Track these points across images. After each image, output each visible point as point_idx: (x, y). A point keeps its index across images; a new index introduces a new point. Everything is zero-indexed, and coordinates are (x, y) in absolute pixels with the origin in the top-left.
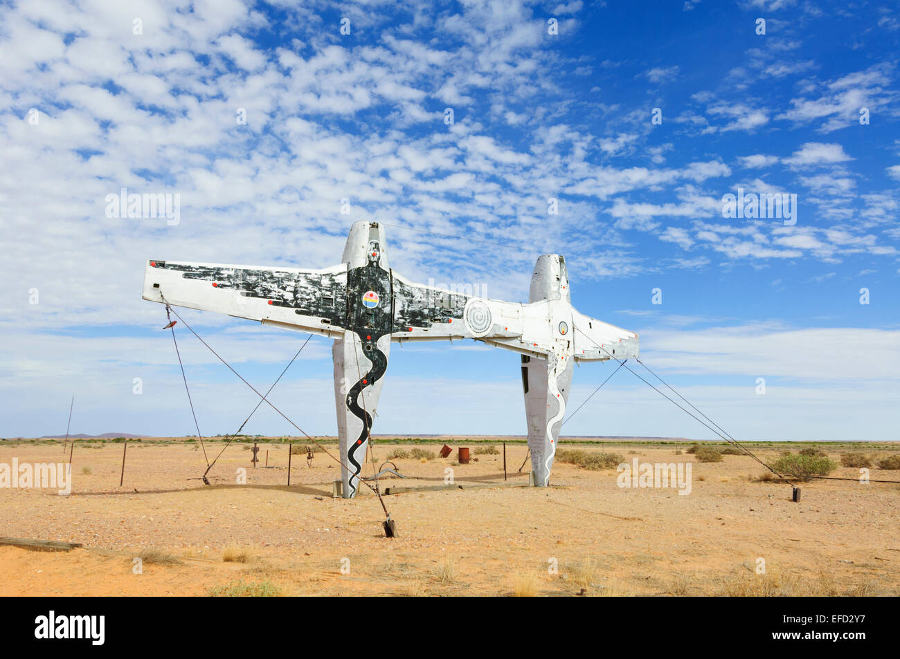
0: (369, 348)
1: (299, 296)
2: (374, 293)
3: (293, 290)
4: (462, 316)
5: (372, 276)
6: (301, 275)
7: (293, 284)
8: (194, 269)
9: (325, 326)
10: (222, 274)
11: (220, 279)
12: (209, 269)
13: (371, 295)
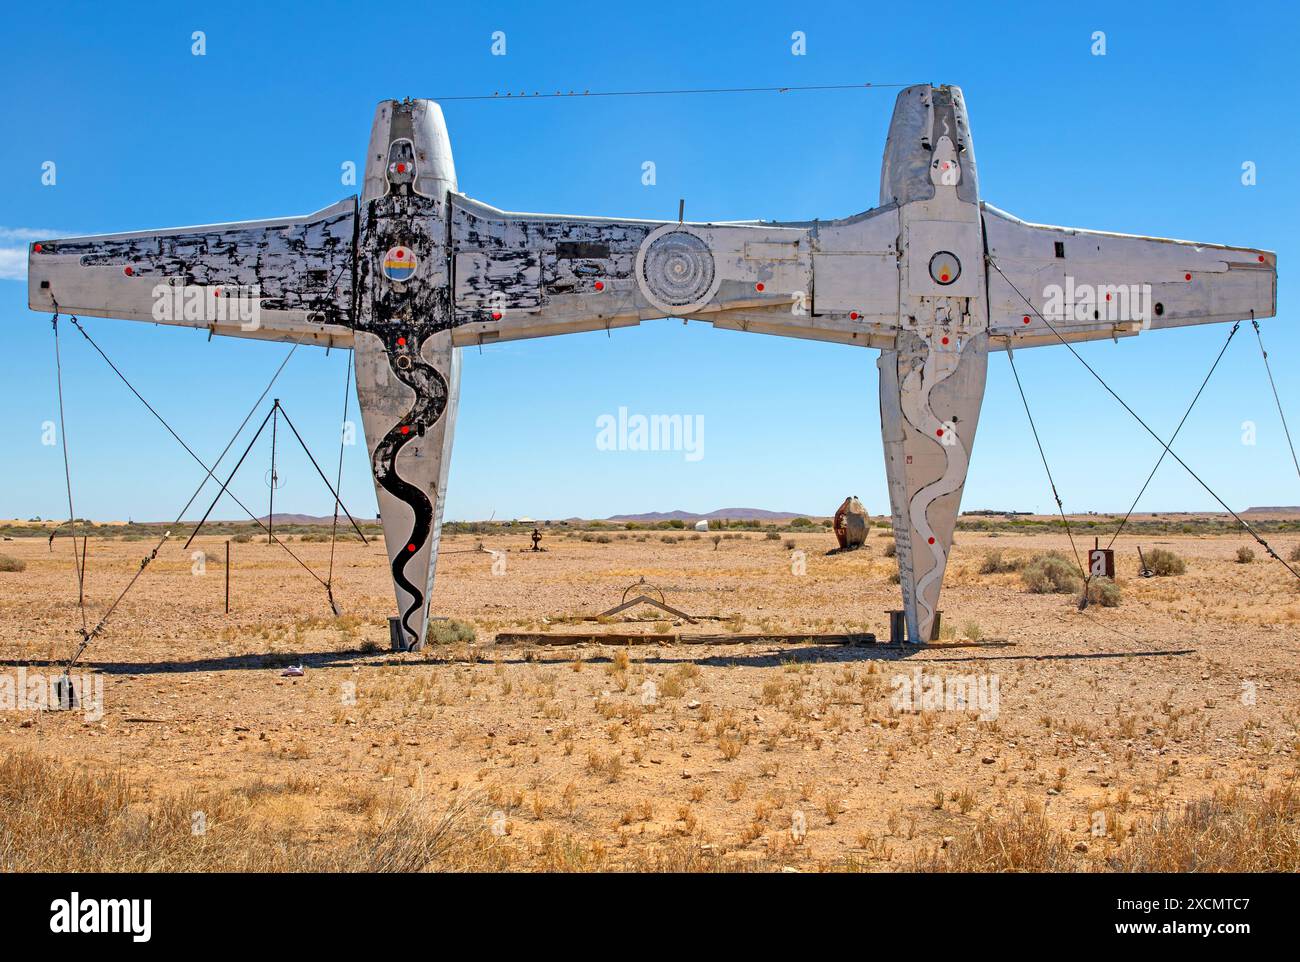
0: (404, 362)
1: (264, 273)
2: (406, 250)
3: (255, 264)
4: (633, 271)
5: (401, 215)
6: (268, 232)
7: (255, 250)
8: (96, 248)
9: (316, 327)
10: (139, 250)
11: (137, 259)
12: (119, 244)
13: (400, 254)
